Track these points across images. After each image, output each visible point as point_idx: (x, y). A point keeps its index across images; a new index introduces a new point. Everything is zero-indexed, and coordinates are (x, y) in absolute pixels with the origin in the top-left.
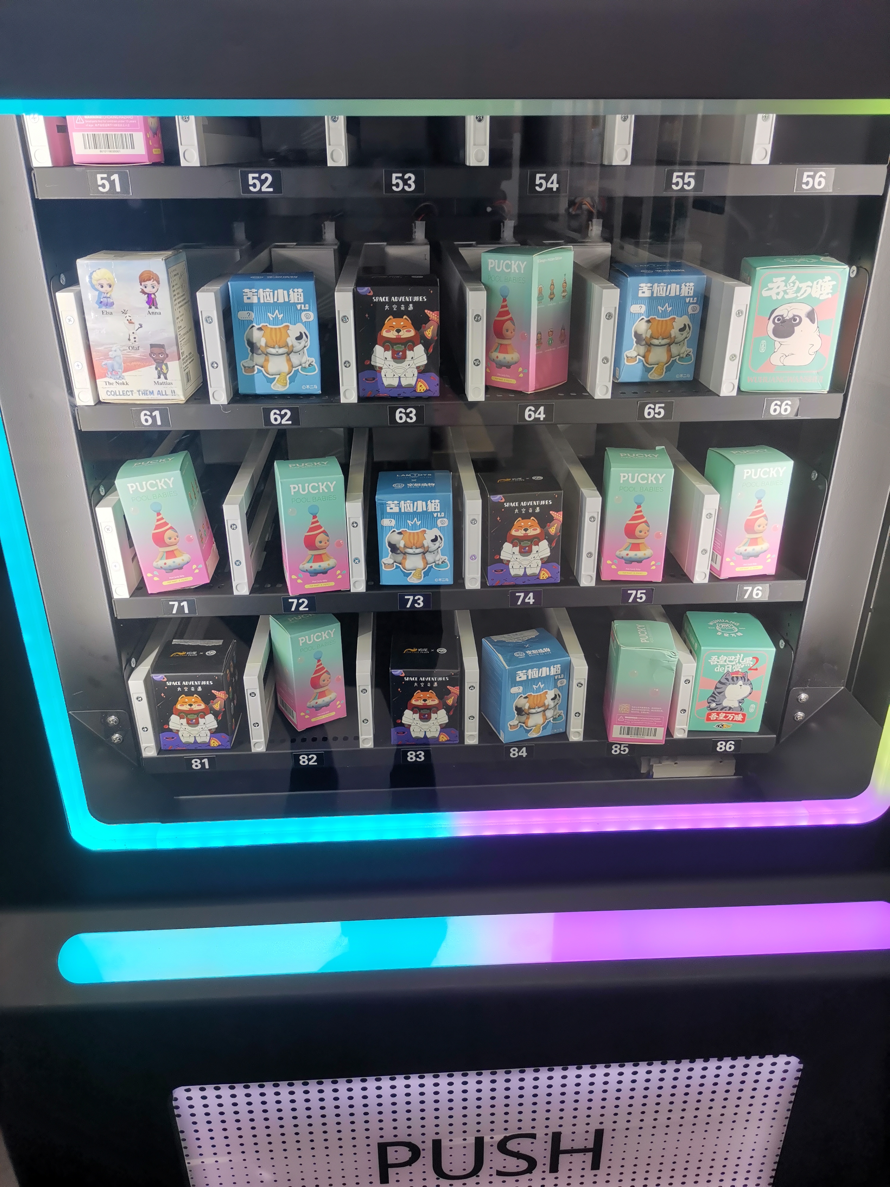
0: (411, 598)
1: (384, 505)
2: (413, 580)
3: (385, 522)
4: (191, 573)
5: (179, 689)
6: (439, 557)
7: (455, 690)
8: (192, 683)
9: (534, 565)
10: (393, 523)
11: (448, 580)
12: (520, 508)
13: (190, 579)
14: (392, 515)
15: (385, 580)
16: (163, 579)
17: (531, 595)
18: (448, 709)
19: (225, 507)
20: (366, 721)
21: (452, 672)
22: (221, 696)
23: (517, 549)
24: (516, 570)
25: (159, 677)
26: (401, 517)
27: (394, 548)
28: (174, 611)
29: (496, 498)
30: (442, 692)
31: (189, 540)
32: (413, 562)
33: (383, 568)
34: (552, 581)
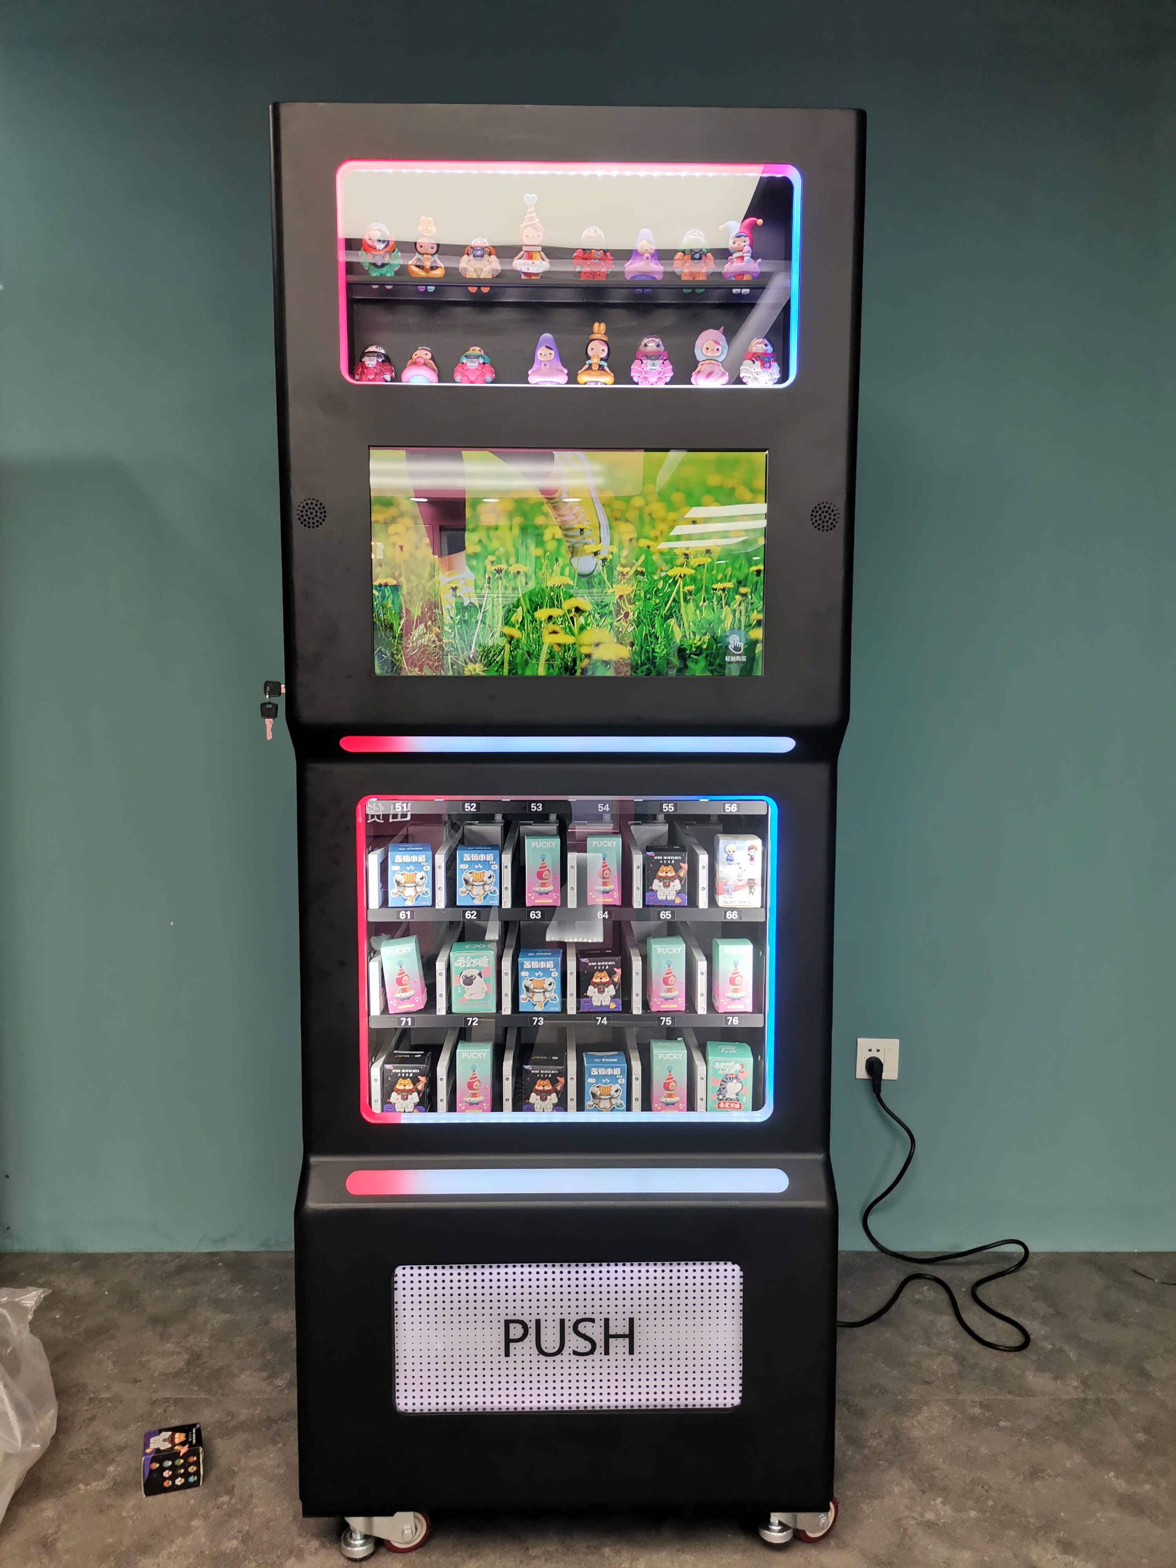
0: (536, 1019)
1: (522, 964)
2: (537, 1009)
3: (523, 974)
4: (413, 1002)
5: (399, 1075)
6: (553, 995)
7: (562, 1080)
8: (407, 1071)
9: (606, 999)
10: (527, 974)
11: (558, 1009)
12: (597, 966)
13: (413, 1005)
14: (527, 970)
15: (522, 1009)
16: (399, 1005)
17: (605, 1018)
18: (557, 1093)
19: (437, 963)
20: (507, 1100)
21: (560, 1068)
22: (423, 1080)
23: (596, 990)
24: (596, 1002)
25: (388, 1066)
26: (532, 971)
27: (528, 989)
28: (403, 1024)
29: (584, 960)
30: (554, 1081)
31: (415, 982)
32: (538, 998)
33: (521, 1001)
34: (617, 1010)
